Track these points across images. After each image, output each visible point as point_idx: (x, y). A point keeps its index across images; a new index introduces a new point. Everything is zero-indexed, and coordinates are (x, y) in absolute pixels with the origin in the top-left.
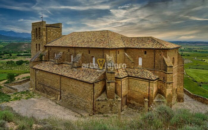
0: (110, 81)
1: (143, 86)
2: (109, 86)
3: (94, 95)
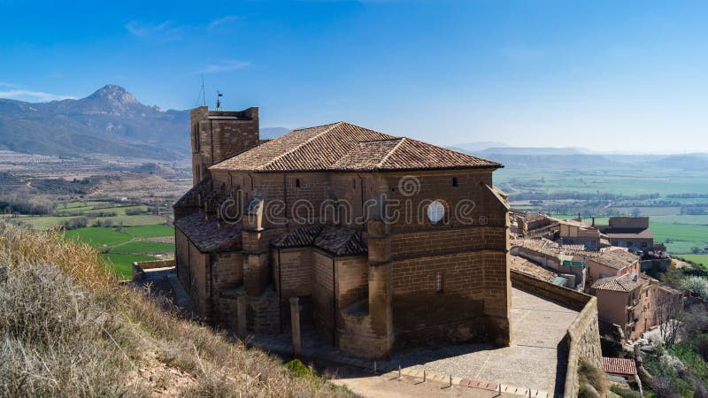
0: (247, 252)
1: (328, 271)
2: (246, 263)
3: (214, 283)
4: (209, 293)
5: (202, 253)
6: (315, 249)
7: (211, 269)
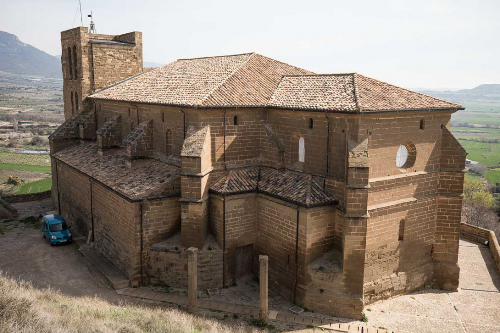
0: (187, 200)
1: (286, 221)
2: (185, 212)
3: (145, 235)
4: (139, 247)
5: (132, 201)
6: (260, 195)
7: (141, 220)
